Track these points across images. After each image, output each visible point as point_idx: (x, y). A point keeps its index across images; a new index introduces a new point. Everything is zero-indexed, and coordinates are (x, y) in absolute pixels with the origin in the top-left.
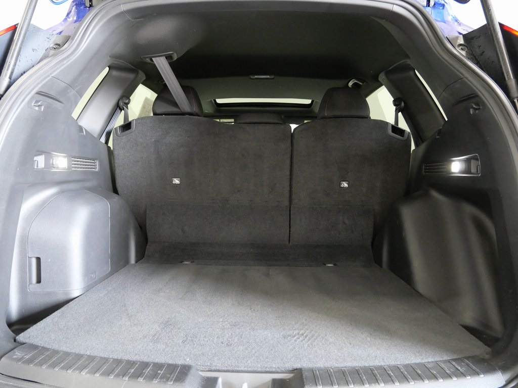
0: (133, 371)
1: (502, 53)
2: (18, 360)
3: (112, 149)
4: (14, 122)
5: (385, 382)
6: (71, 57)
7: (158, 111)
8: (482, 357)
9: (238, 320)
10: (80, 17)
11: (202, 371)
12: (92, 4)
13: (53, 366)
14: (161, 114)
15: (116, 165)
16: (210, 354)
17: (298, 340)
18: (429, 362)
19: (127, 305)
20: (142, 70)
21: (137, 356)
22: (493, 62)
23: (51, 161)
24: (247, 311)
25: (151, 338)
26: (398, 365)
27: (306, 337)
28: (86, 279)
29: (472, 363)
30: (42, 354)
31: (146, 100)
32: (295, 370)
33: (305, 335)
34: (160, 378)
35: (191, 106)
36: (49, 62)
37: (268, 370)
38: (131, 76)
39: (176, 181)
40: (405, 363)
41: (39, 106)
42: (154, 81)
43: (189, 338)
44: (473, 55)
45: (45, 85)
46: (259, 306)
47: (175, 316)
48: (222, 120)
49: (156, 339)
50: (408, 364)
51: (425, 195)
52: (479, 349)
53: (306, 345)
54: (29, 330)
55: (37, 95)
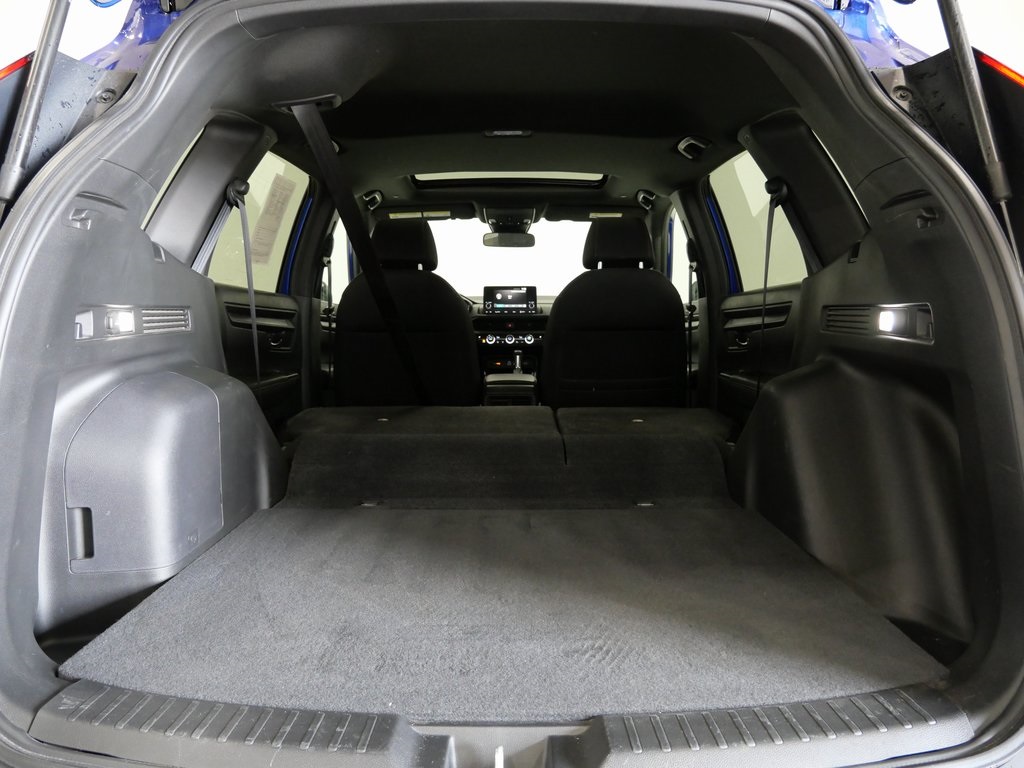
0: (289, 728)
2: (71, 713)
4: (37, 255)
5: (757, 739)
6: (140, 119)
8: (933, 686)
9: (477, 622)
11: (418, 725)
12: (175, 4)
13: (137, 724)
16: (430, 692)
17: (594, 660)
18: (835, 698)
19: (262, 596)
20: (270, 126)
21: (293, 700)
22: (960, 125)
23: (106, 322)
24: (493, 602)
25: (316, 662)
26: (779, 704)
27: (608, 654)
28: (180, 546)
29: (916, 698)
30: (114, 701)
31: (278, 180)
32: (590, 718)
33: (605, 649)
34: (343, 742)
36: (97, 130)
37: (540, 719)
38: (251, 137)
40: (792, 701)
41: (82, 220)
42: (292, 144)
43: (389, 661)
44: (923, 109)
45: (93, 175)
46: (516, 593)
47: (357, 617)
48: (426, 214)
49: (325, 663)
50: (798, 703)
51: (828, 371)
52: (928, 669)
53: (608, 669)
54: (82, 653)
55: (79, 198)
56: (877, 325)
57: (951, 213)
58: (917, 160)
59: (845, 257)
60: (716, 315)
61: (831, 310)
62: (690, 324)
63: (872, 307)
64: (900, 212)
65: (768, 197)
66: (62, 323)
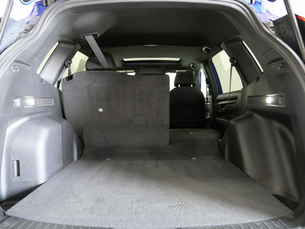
1: (297, 33)
2: (7, 228)
3: (61, 91)
6: (35, 38)
7: (89, 68)
8: (289, 218)
9: (141, 197)
10: (40, 13)
12: (47, 4)
14: (91, 70)
15: (64, 101)
16: (125, 220)
17: (178, 209)
18: (257, 222)
19: (73, 188)
20: (78, 43)
21: (80, 223)
22: (291, 38)
23: (24, 102)
24: (146, 190)
25: (88, 210)
26: (239, 224)
27: (183, 207)
28: (48, 172)
29: (283, 222)
30: (22, 223)
31: (82, 60)
33: (182, 205)
35: (109, 64)
36: (22, 41)
38: (72, 47)
39: (101, 110)
40: (243, 223)
41: (16, 69)
42: (86, 49)
43: (112, 210)
44: (279, 34)
45: (19, 56)
46: (153, 187)
47: (102, 195)
48: (127, 71)
49: (91, 211)
50: (245, 223)
51: (250, 116)
52: (287, 212)
53: (183, 212)
54: (13, 207)
55: (14, 62)
56: (266, 102)
57: (290, 64)
58: (279, 48)
59: (255, 81)
60: (214, 100)
61: (250, 98)
62: (207, 104)
63: (264, 96)
64: (273, 65)
65: (230, 63)
66: (9, 101)
